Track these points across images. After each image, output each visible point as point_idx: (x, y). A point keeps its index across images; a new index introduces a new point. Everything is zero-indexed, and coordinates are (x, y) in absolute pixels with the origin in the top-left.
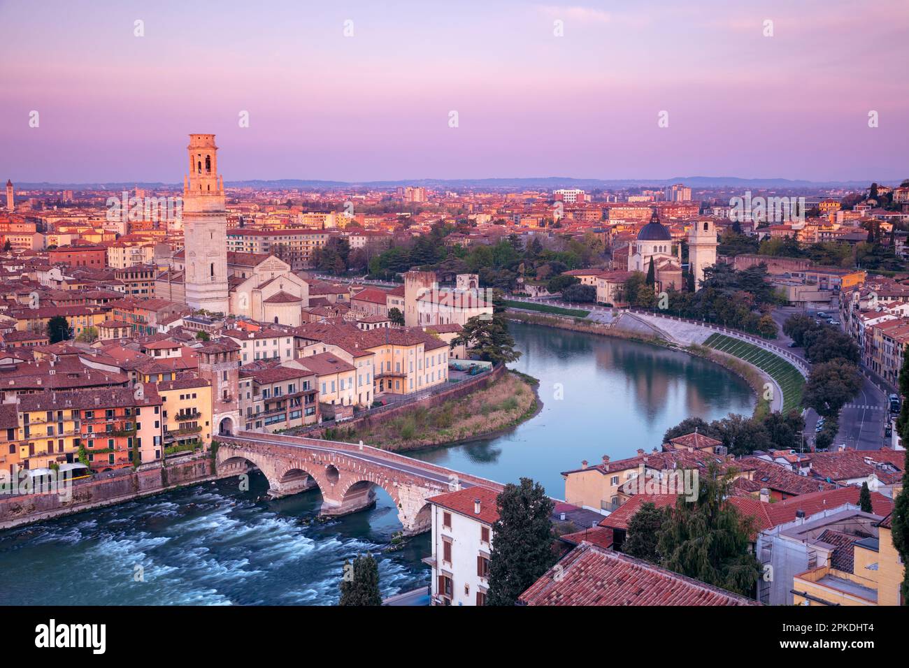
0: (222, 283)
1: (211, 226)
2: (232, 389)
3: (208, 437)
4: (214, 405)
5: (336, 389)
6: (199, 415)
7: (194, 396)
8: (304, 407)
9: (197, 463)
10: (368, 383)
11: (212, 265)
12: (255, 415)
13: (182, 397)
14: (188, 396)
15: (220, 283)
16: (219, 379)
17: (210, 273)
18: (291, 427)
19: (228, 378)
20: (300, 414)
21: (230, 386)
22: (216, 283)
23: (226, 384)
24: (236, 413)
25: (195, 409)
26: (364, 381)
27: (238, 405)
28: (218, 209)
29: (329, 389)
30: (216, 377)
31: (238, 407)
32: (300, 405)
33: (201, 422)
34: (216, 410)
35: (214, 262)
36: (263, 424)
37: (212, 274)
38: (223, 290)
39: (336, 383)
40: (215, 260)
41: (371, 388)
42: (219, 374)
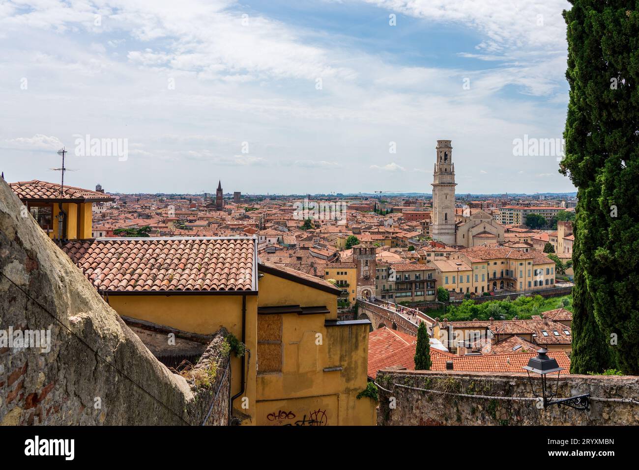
0: (452, 225)
1: (446, 192)
2: (371, 271)
3: (354, 299)
4: (358, 280)
5: (456, 282)
6: (348, 286)
7: (346, 273)
8: (425, 289)
9: (345, 315)
10: (483, 280)
11: (446, 214)
12: (387, 290)
13: (338, 273)
14: (342, 273)
15: (450, 225)
16: (362, 265)
17: (445, 219)
18: (415, 301)
19: (369, 264)
20: (423, 294)
21: (369, 270)
22: (448, 225)
23: (367, 268)
24: (373, 287)
25: (346, 282)
26: (480, 279)
27: (375, 282)
28: (450, 182)
29: (450, 281)
30: (360, 263)
31: (375, 284)
32: (424, 288)
33: (349, 290)
34: (359, 284)
35: (447, 212)
36: (394, 297)
37: (446, 219)
38: (451, 229)
39: (456, 277)
40: (448, 211)
41: (485, 284)
42: (362, 262)
